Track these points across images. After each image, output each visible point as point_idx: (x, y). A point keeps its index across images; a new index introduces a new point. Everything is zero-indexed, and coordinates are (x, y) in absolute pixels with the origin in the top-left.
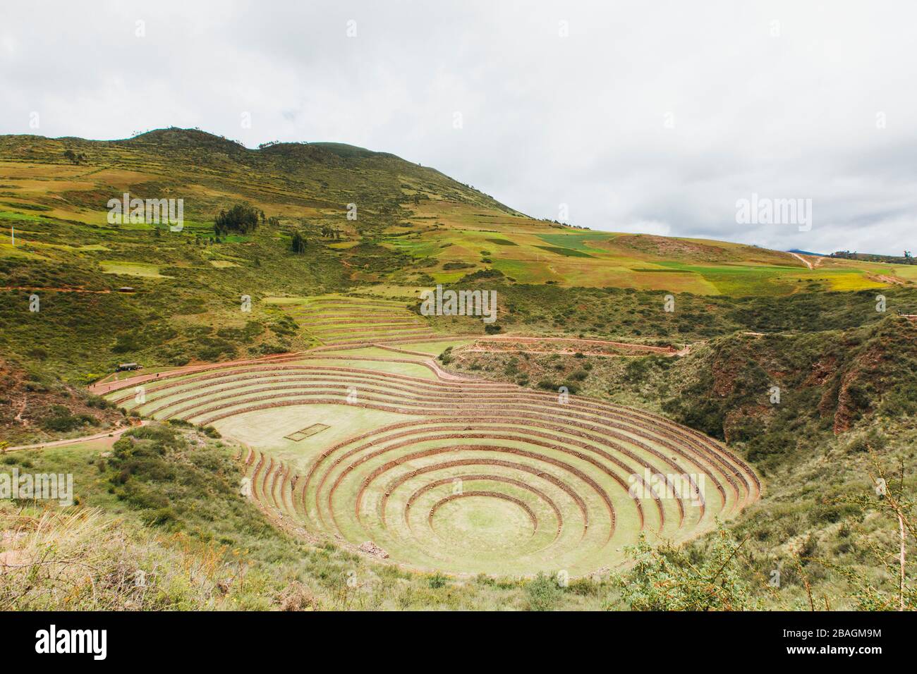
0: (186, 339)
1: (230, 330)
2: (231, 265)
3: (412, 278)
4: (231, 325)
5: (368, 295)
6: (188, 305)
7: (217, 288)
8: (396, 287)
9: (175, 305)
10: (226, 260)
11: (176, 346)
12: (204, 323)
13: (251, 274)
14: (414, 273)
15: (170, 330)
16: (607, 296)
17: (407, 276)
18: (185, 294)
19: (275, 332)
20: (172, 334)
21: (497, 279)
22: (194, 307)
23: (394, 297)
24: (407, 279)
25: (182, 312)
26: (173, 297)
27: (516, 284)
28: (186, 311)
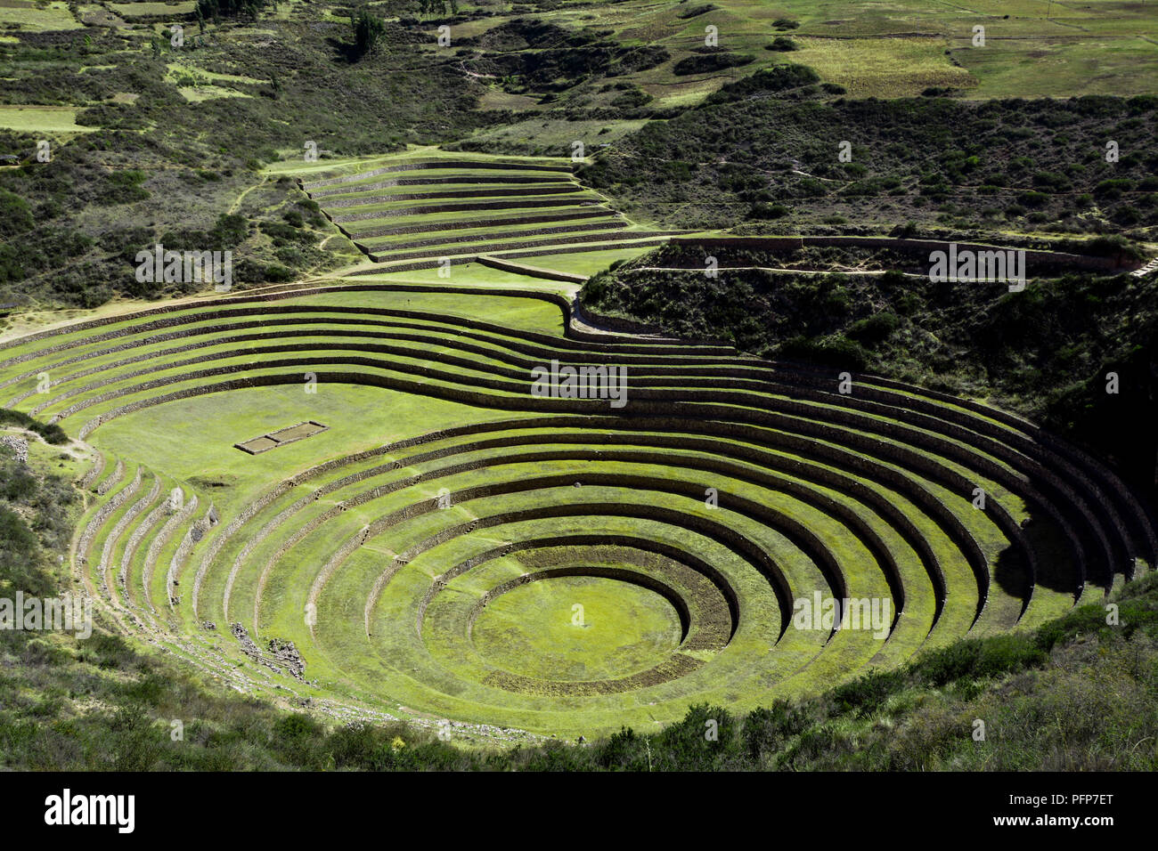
0: (105, 256)
1: (184, 234)
2: (223, 93)
3: (598, 100)
4: (187, 223)
5: (498, 144)
6: (112, 186)
7: (173, 146)
8: (563, 122)
9: (86, 186)
10: (215, 83)
11: (87, 268)
12: (139, 222)
13: (261, 112)
14: (607, 89)
15: (77, 238)
16: (1075, 121)
17: (591, 96)
18: (107, 162)
19: (271, 235)
20: (80, 248)
21: (798, 91)
22: (123, 189)
23: (550, 148)
24: (589, 102)
25: (99, 201)
26: (87, 172)
27: (841, 102)
28: (108, 198)
